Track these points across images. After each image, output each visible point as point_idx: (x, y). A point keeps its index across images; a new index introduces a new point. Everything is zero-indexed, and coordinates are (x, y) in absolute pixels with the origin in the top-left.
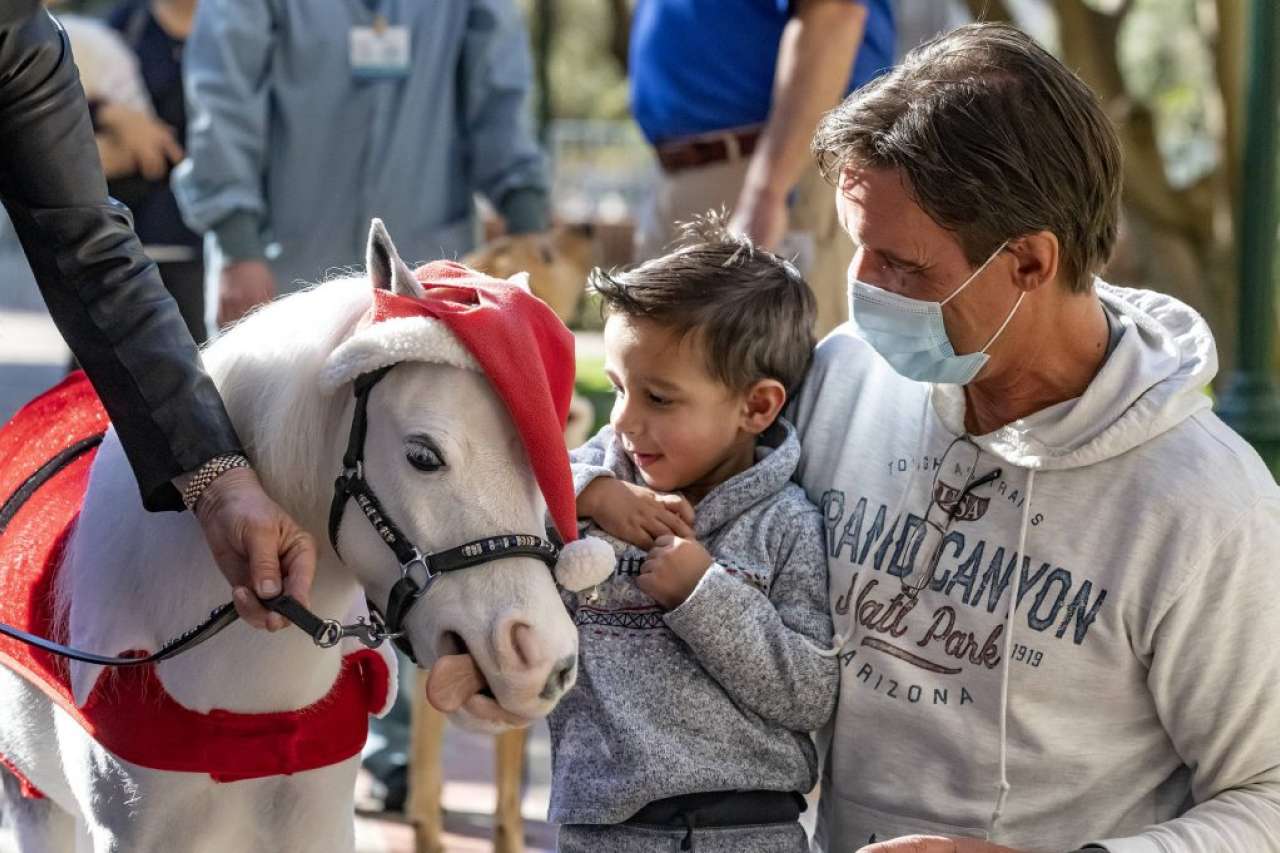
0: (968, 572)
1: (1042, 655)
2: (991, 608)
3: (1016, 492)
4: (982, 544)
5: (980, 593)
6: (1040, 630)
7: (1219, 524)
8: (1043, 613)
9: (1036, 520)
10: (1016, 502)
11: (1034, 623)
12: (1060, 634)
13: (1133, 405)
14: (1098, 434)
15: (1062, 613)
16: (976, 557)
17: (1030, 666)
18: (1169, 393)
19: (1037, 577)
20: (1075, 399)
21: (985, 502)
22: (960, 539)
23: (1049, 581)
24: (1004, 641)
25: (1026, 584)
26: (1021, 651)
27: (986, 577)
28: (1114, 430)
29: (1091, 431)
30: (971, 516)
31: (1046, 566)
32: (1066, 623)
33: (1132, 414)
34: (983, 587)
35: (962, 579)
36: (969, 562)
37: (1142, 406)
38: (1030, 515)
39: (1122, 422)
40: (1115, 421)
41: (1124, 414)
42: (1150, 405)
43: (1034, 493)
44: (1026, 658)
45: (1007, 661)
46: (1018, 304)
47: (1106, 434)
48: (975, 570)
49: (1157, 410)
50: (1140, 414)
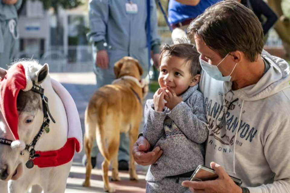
0: (229, 122)
1: (242, 144)
2: (233, 131)
3: (240, 105)
4: (233, 116)
5: (231, 127)
6: (242, 138)
7: (282, 117)
8: (243, 134)
9: (244, 112)
10: (240, 107)
11: (241, 136)
12: (246, 139)
13: (267, 87)
14: (258, 94)
15: (247, 134)
16: (231, 119)
17: (239, 146)
18: (276, 85)
19: (243, 126)
20: (254, 85)
21: (234, 106)
22: (229, 114)
23: (245, 127)
24: (234, 139)
25: (241, 127)
26: (237, 142)
27: (233, 124)
28: (262, 93)
29: (257, 93)
30: (232, 109)
31: (245, 123)
32: (248, 137)
33: (267, 90)
34: (232, 126)
35: (228, 123)
36: (230, 119)
37: (269, 88)
38: (242, 111)
39: (264, 91)
40: (262, 91)
41: (265, 89)
42: (271, 88)
43: (244, 105)
44: (239, 143)
45: (235, 144)
46: (236, 65)
47: (260, 94)
48: (231, 122)
49: (273, 89)
50: (269, 90)
